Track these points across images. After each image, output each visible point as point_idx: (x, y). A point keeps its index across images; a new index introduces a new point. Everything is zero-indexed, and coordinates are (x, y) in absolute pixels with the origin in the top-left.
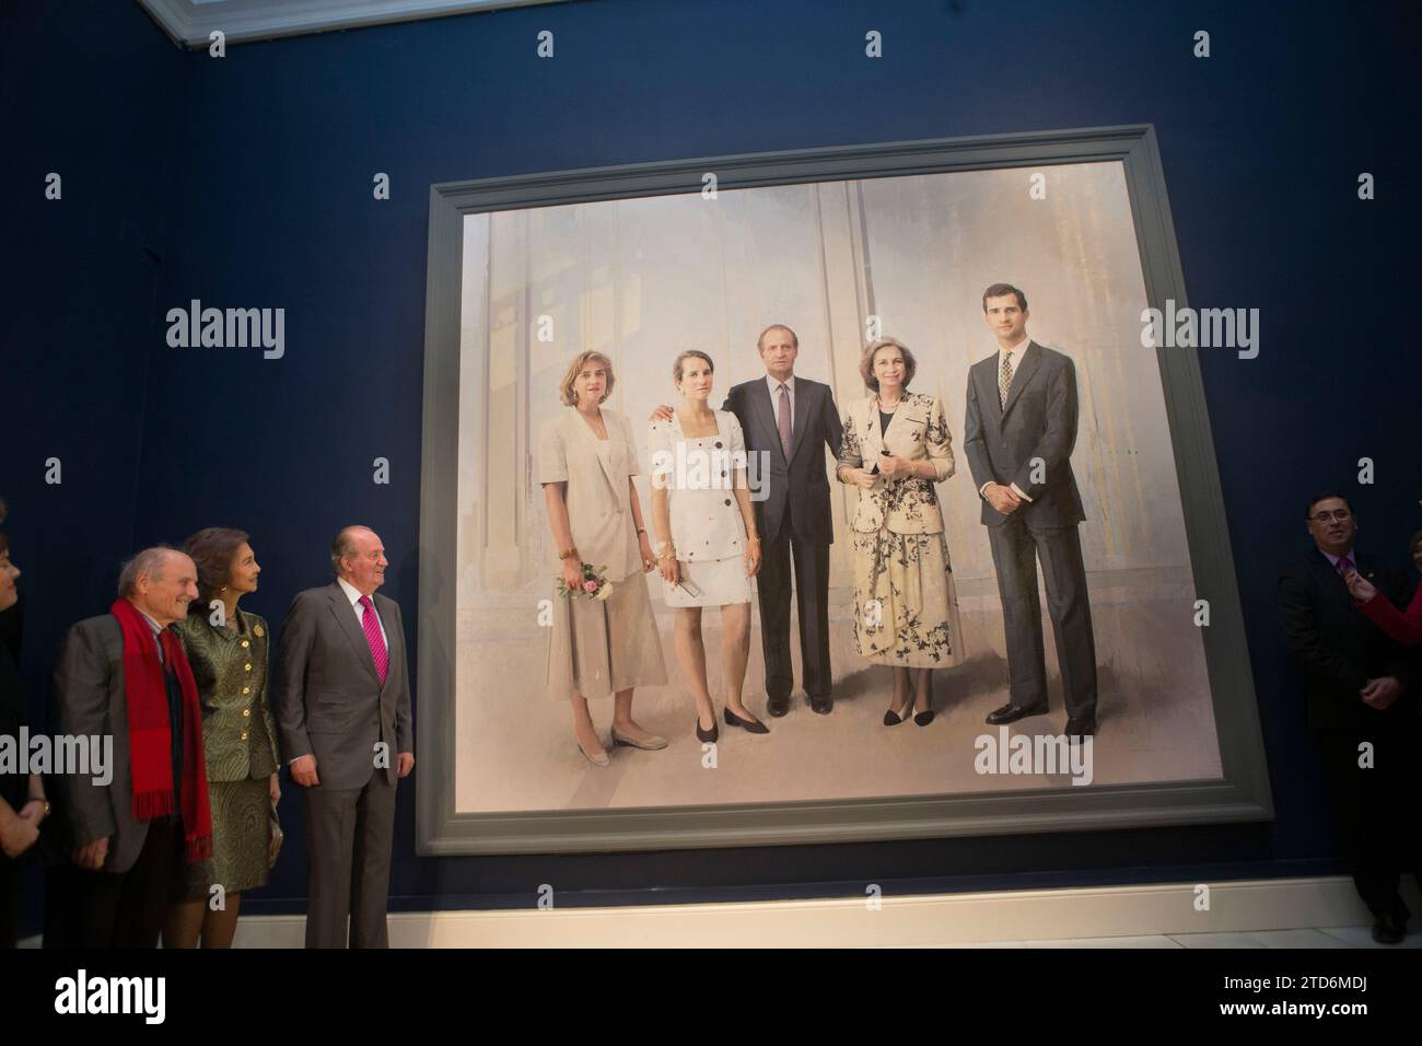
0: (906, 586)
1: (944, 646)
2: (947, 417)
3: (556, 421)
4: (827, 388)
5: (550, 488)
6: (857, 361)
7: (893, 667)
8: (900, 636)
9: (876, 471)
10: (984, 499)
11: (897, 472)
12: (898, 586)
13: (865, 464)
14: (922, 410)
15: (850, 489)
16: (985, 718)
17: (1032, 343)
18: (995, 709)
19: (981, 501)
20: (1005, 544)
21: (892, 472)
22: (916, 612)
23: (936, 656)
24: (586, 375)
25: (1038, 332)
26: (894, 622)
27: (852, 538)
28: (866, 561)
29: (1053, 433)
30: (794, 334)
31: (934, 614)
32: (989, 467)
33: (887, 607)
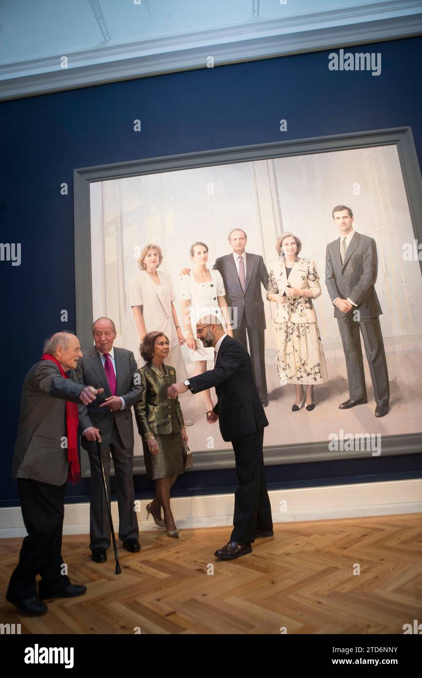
0: (300, 347)
1: (319, 374)
2: (317, 269)
3: (136, 277)
4: (261, 257)
5: (135, 308)
6: (275, 244)
7: (295, 385)
8: (298, 370)
9: (285, 295)
10: (335, 306)
11: (294, 295)
12: (296, 348)
13: (279, 292)
14: (305, 266)
15: (273, 303)
16: (338, 406)
17: (356, 233)
18: (343, 402)
19: (334, 307)
20: (345, 326)
21: (292, 295)
22: (305, 359)
23: (315, 379)
24: (150, 256)
25: (360, 227)
26: (295, 364)
27: (275, 326)
28: (282, 336)
29: (366, 274)
30: (244, 232)
31: (313, 360)
32: (338, 292)
33: (292, 357)
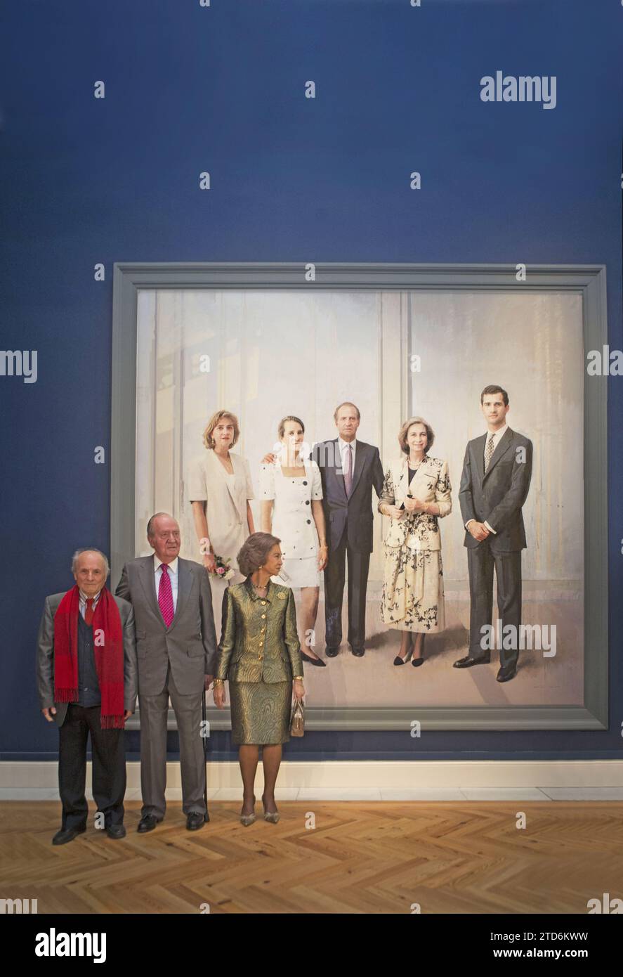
0: (414, 582)
1: (433, 620)
2: (450, 475)
3: (200, 458)
4: (377, 450)
5: (195, 504)
6: (398, 432)
7: (402, 631)
8: (408, 613)
9: (403, 507)
10: (467, 530)
11: (416, 509)
12: (409, 582)
13: (396, 503)
14: (435, 468)
15: (386, 518)
16: (453, 664)
17: (509, 430)
18: (459, 659)
19: (465, 531)
20: (477, 559)
21: (413, 509)
22: (419, 599)
23: (428, 626)
24: (221, 428)
25: (513, 422)
26: (405, 604)
27: (385, 550)
28: (392, 564)
29: (514, 490)
30: (357, 410)
31: (429, 600)
32: (472, 511)
33: (402, 594)
